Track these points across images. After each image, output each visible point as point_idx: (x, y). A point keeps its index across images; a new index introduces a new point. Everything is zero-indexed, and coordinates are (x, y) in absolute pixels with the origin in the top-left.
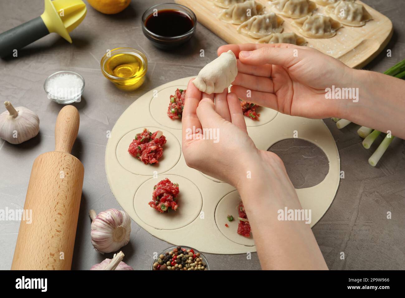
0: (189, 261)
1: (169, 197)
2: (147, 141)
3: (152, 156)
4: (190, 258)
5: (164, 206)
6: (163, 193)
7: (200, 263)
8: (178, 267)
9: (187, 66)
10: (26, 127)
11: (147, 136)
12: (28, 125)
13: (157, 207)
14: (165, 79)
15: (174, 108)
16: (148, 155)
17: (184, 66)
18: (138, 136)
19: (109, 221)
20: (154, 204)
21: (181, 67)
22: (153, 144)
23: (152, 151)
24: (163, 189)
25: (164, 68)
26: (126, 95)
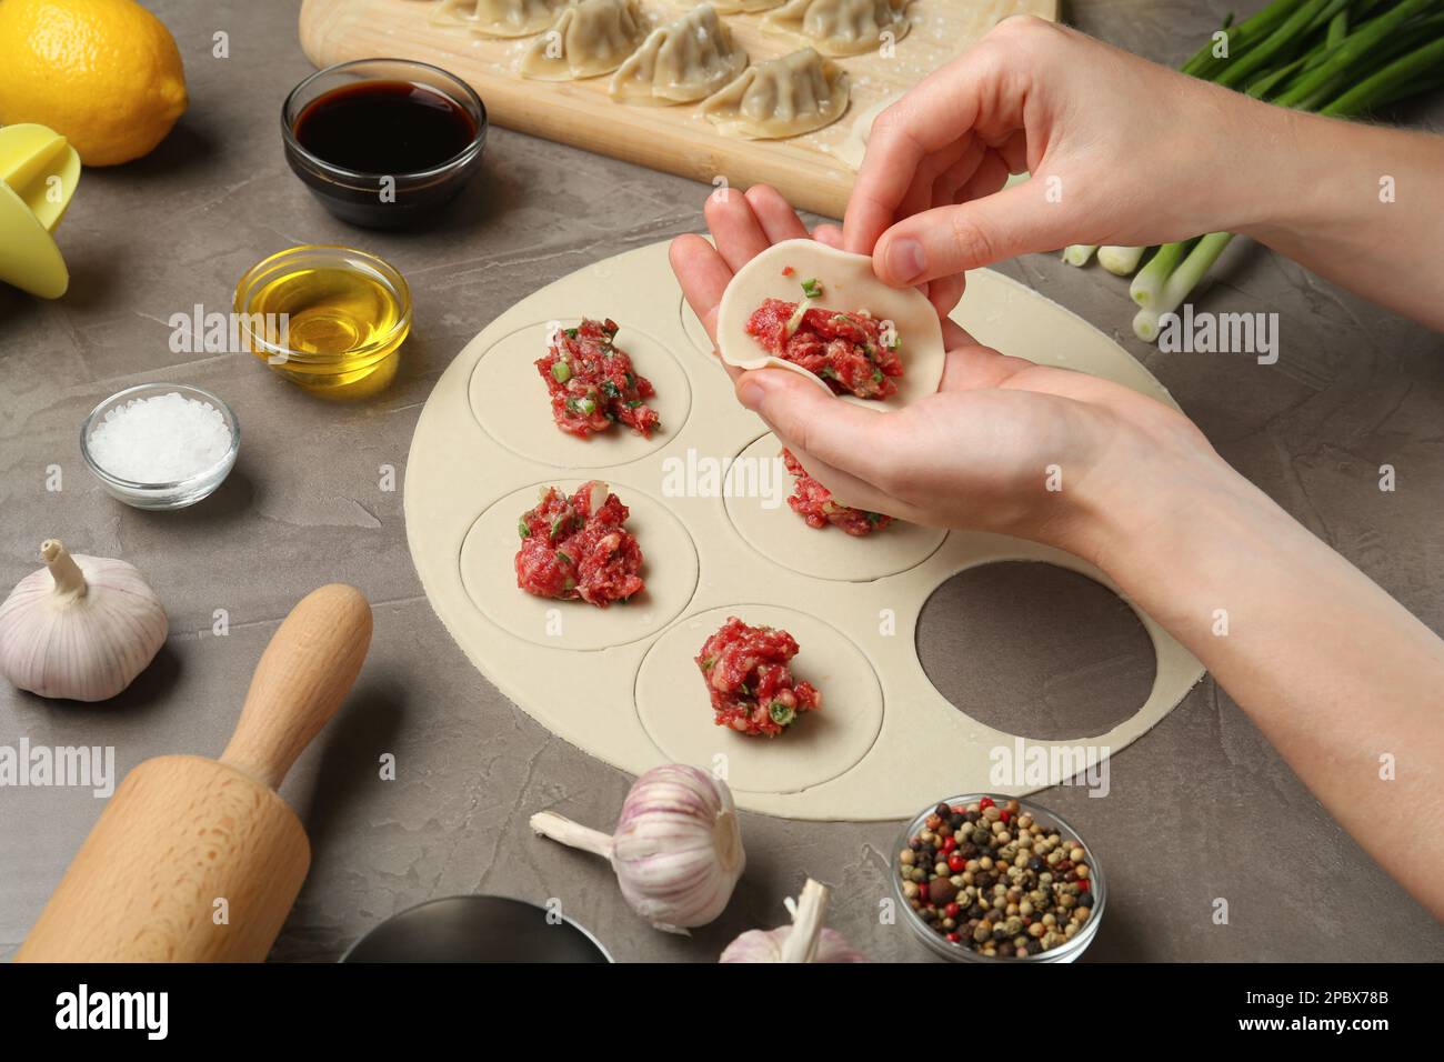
0: (1003, 836)
1: (780, 671)
2: (570, 527)
3: (621, 571)
4: (997, 826)
5: (783, 708)
6: (754, 669)
7: (1034, 829)
8: (981, 870)
9: (507, 258)
10: (136, 618)
11: (564, 509)
12: (138, 611)
13: (754, 720)
14: (464, 320)
15: (583, 396)
16: (607, 570)
17: (495, 260)
18: (530, 524)
19: (690, 804)
20: (741, 717)
21: (488, 266)
22: (601, 533)
23: (615, 555)
24: (748, 654)
25: (433, 288)
26: (369, 412)
